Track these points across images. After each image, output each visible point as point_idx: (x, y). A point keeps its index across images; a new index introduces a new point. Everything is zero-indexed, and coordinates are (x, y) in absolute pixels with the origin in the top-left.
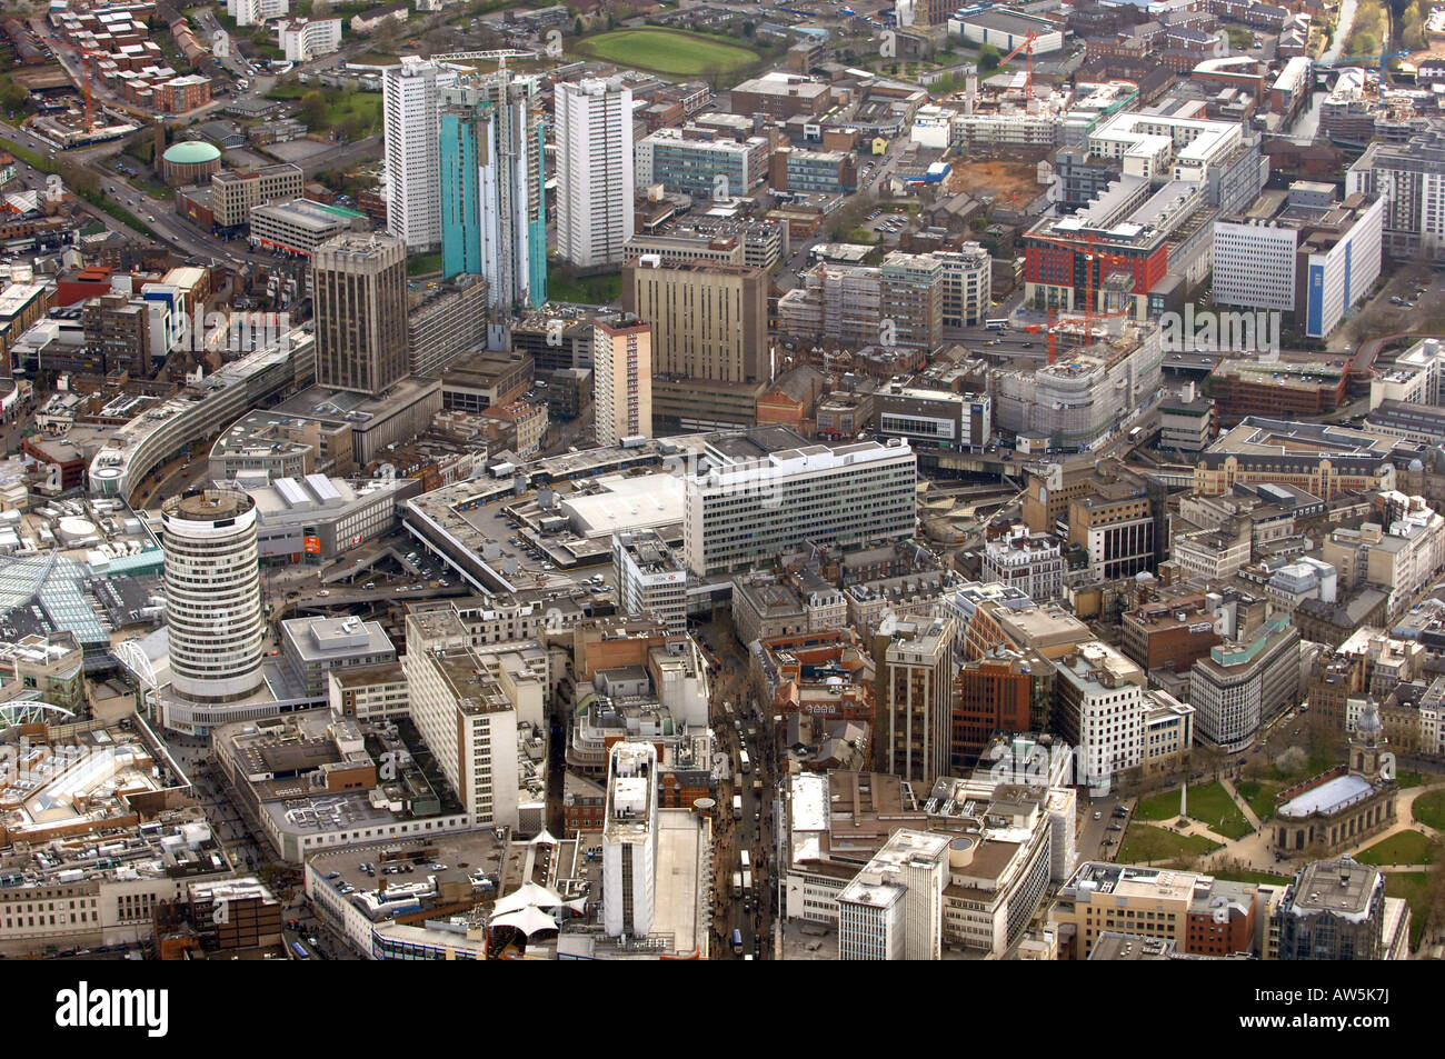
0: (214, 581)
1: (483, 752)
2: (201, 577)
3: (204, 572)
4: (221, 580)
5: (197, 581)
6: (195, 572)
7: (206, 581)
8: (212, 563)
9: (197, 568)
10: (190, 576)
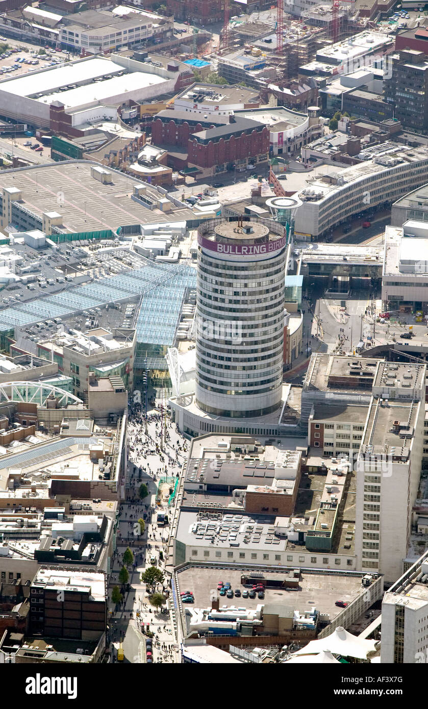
0: (230, 302)
1: (373, 498)
2: (219, 296)
3: (222, 292)
4: (237, 302)
5: (216, 299)
6: (216, 291)
7: (223, 301)
8: (230, 285)
9: (217, 287)
10: (211, 294)
